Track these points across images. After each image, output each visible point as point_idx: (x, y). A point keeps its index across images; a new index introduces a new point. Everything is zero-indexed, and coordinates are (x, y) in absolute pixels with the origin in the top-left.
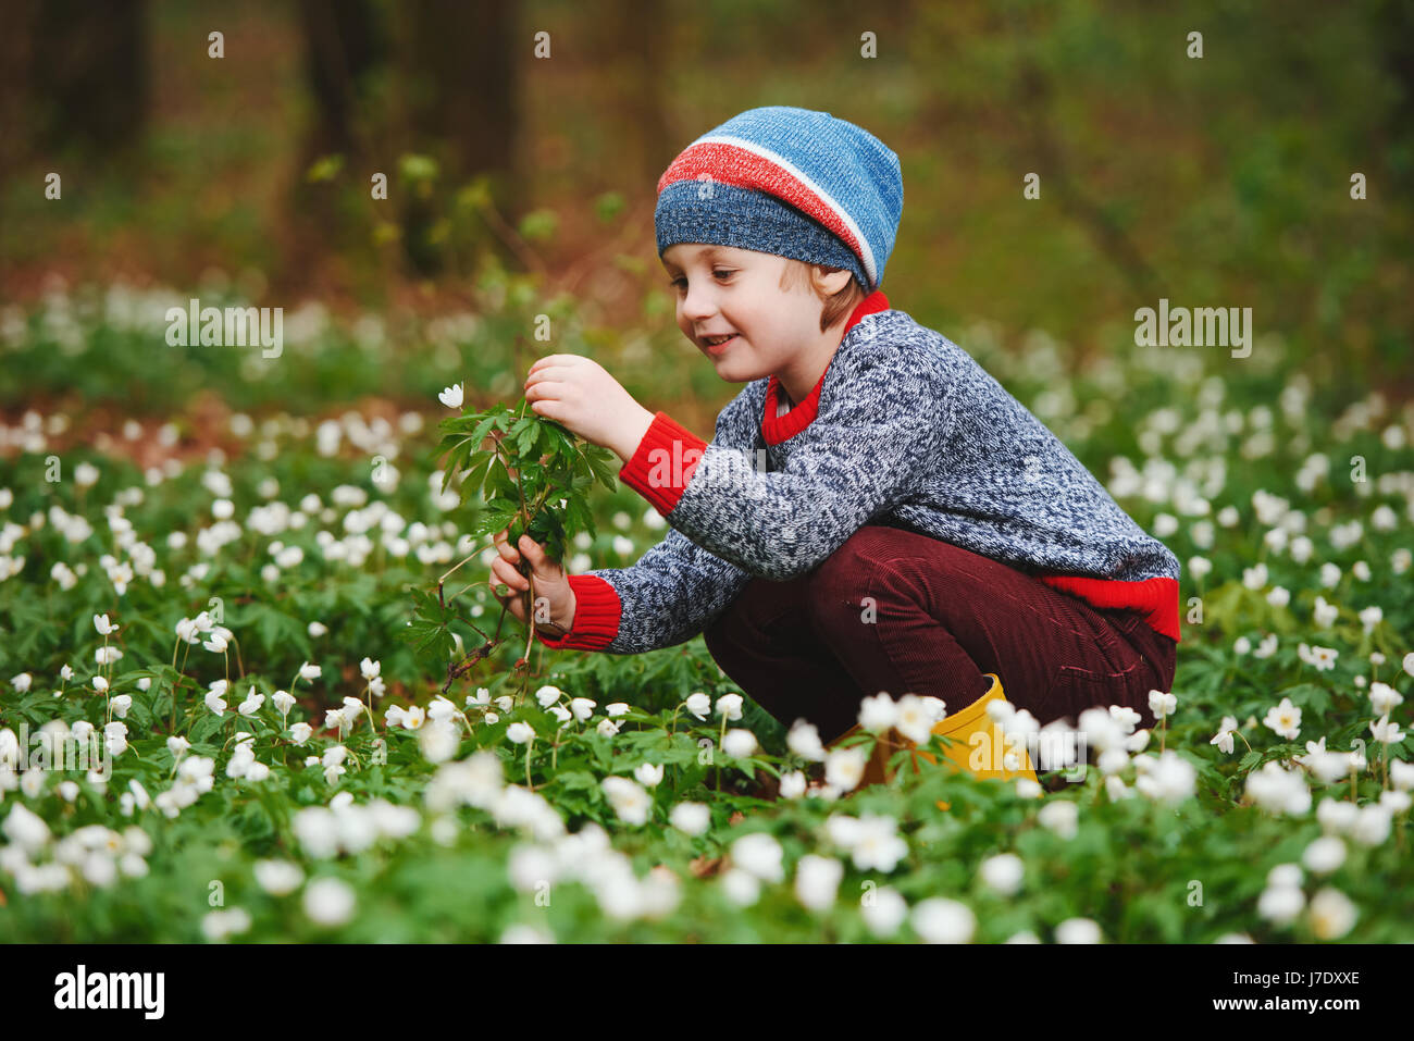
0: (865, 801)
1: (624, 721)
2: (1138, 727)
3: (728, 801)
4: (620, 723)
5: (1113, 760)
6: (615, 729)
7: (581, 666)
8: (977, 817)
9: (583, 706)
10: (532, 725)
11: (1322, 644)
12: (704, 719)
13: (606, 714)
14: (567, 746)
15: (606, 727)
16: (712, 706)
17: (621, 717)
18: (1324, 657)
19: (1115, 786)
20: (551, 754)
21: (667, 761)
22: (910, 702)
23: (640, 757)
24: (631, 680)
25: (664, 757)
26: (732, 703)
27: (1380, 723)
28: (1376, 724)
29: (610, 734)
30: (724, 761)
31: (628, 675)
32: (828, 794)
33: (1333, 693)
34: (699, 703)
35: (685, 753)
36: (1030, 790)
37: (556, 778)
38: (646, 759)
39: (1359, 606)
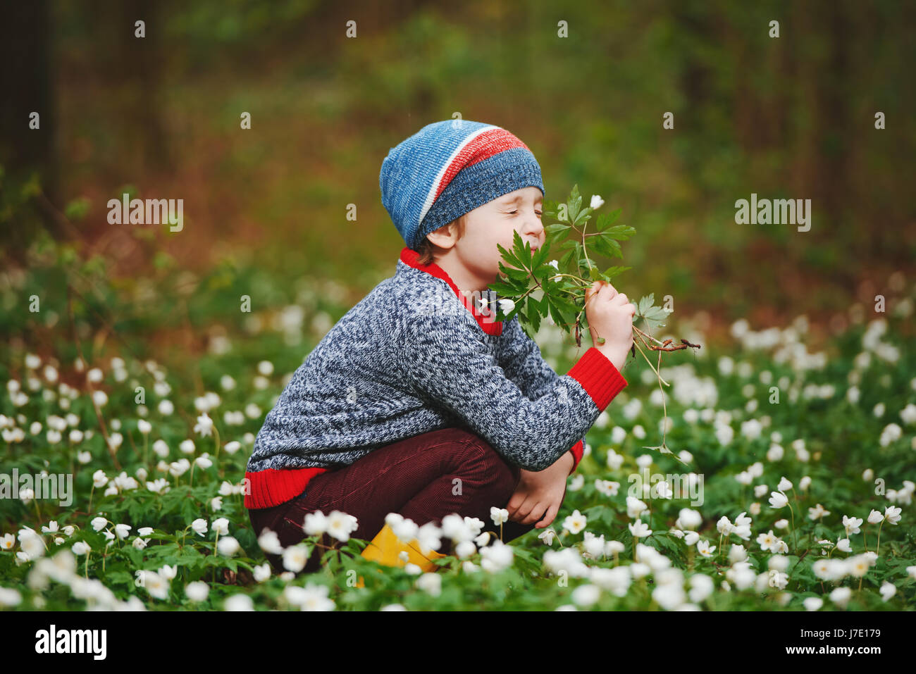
0: (311, 579)
1: (149, 539)
2: (483, 530)
3: (220, 588)
4: (148, 540)
5: (465, 549)
6: (145, 544)
7: (119, 507)
8: (381, 588)
9: (123, 529)
10: (88, 544)
11: (611, 479)
12: (203, 536)
13: (138, 534)
14: (112, 556)
15: (139, 542)
16: (209, 526)
17: (148, 537)
18: (610, 487)
19: (469, 567)
20: (101, 562)
21: (179, 564)
22: (337, 516)
23: (161, 561)
24: (153, 515)
25: (177, 561)
26: (221, 524)
27: (636, 525)
28: (633, 525)
29: (141, 547)
30: (217, 562)
31: (151, 512)
32: (287, 577)
33: (616, 511)
34: (199, 526)
35: (191, 558)
36: (413, 569)
37: (108, 576)
38: (166, 562)
39: (637, 454)
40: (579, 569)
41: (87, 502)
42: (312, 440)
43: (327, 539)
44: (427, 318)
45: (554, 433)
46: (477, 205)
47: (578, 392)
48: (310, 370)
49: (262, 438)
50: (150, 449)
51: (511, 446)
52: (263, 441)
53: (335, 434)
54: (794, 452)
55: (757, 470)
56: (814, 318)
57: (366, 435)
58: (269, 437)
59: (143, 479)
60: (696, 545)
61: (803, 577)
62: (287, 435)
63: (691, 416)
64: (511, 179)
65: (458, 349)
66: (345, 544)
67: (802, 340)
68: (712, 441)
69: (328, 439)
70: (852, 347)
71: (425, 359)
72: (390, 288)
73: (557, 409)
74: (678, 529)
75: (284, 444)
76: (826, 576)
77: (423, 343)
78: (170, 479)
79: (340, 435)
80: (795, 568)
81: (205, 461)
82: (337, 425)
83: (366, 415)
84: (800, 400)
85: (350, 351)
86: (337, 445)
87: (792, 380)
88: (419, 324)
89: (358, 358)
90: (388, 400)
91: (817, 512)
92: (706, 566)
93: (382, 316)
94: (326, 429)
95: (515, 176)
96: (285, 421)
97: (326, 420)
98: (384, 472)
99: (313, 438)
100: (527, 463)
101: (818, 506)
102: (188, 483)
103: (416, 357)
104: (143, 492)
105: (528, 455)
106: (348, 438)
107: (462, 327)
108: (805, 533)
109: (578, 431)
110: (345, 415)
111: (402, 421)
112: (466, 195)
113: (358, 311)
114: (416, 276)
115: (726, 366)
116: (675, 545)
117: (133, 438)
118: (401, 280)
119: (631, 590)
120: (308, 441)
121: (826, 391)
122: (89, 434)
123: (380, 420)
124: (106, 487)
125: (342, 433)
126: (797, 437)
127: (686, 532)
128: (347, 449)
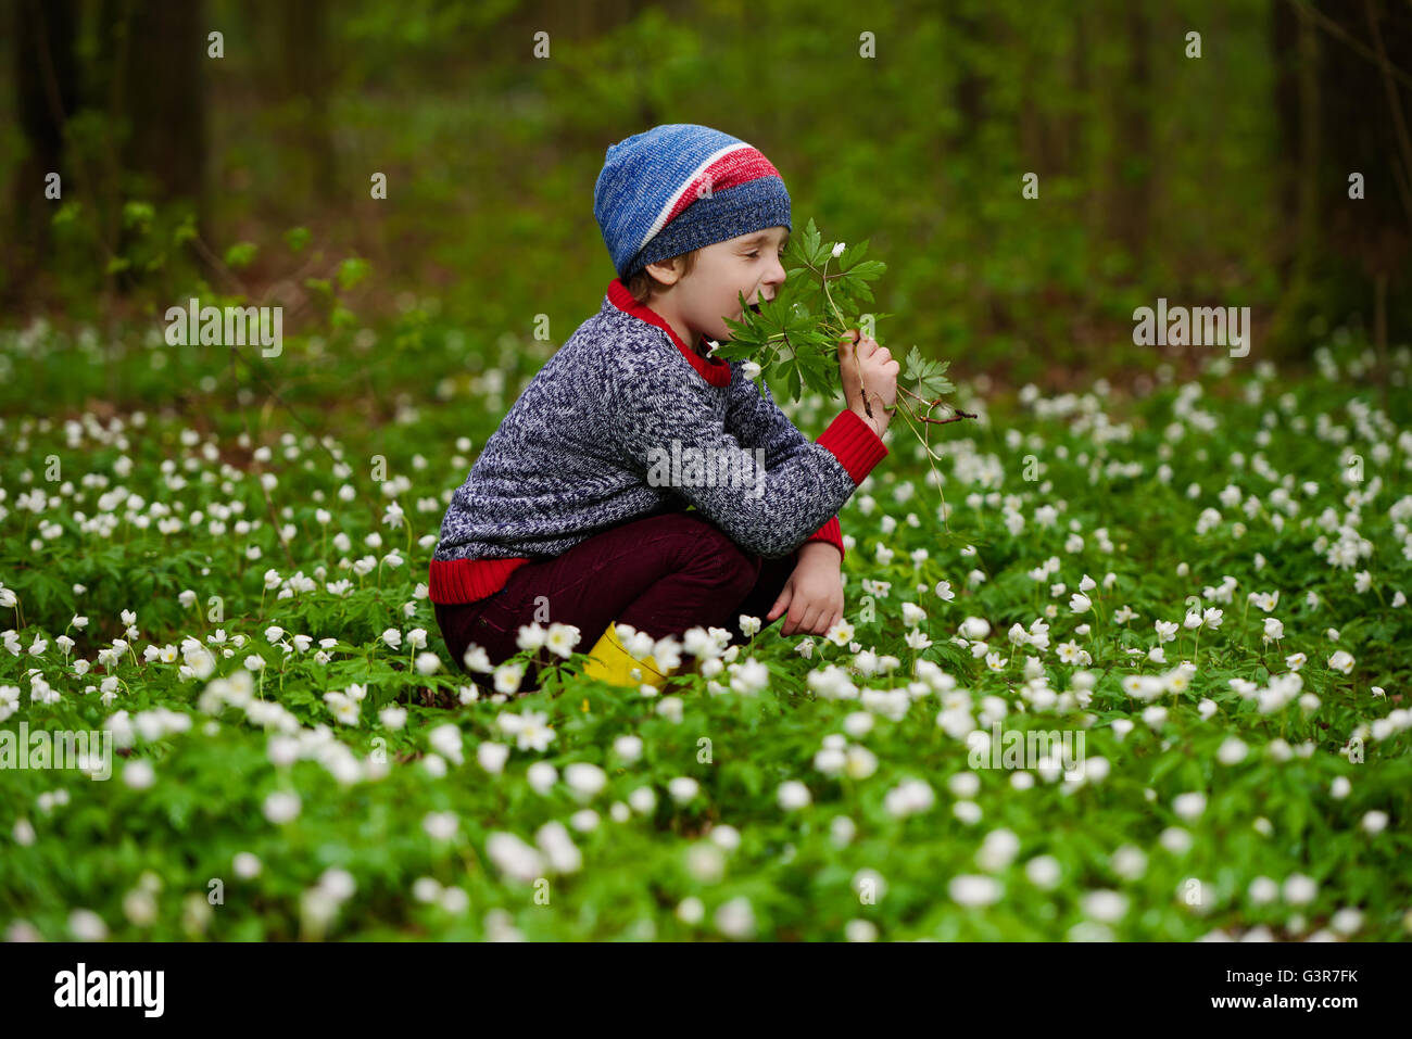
0: (527, 700)
1: (333, 653)
2: (731, 643)
3: (418, 711)
4: (331, 654)
5: (712, 666)
6: (328, 658)
7: (295, 612)
8: (610, 713)
9: (302, 641)
10: (263, 657)
11: (880, 578)
12: (396, 649)
13: (319, 647)
14: (291, 672)
15: (321, 656)
16: (402, 639)
17: (331, 649)
18: (880, 588)
19: (715, 687)
20: (278, 679)
21: (369, 682)
23: (348, 679)
24: (335, 622)
25: (367, 679)
26: (418, 636)
27: (913, 634)
28: (909, 635)
29: (324, 662)
30: (414, 680)
31: (332, 618)
32: (498, 700)
33: (887, 615)
34: (391, 636)
35: (383, 676)
36: (650, 691)
37: (286, 696)
38: (354, 680)
39: (911, 548)
40: (847, 689)
41: (257, 605)
42: (513, 526)
43: (544, 653)
44: (644, 381)
45: (801, 513)
46: (715, 241)
47: (832, 466)
48: (506, 441)
49: (452, 520)
50: (330, 543)
51: (749, 532)
52: (454, 525)
53: (541, 519)
54: (1097, 542)
55: (1053, 564)
56: (1116, 380)
57: (577, 520)
58: (461, 520)
59: (322, 579)
60: (984, 657)
61: (1110, 694)
62: (483, 519)
63: (974, 500)
64: (757, 216)
65: (681, 418)
66: (567, 660)
67: (1103, 409)
68: (1000, 529)
69: (532, 526)
70: (1160, 415)
71: (642, 431)
72: (595, 337)
73: (806, 485)
74: (961, 637)
75: (480, 531)
76: (1136, 694)
77: (640, 410)
78: (354, 579)
79: (546, 520)
80: (1100, 683)
81: (395, 558)
82: (543, 509)
83: (577, 497)
84: (1103, 477)
85: (552, 419)
86: (543, 531)
87: (1092, 455)
88: (634, 387)
89: (563, 428)
90: (602, 477)
91: (1124, 615)
92: (997, 682)
93: (587, 375)
94: (530, 513)
95: (763, 211)
96: (480, 502)
97: (529, 503)
98: (599, 568)
99: (514, 523)
100: (769, 550)
101: (1126, 607)
102: (376, 585)
103: (631, 427)
104: (323, 595)
105: (770, 541)
106: (557, 524)
107: (684, 390)
108: (1110, 639)
109: (830, 511)
110: (552, 497)
111: (620, 500)
112: (701, 227)
113: (558, 367)
114: (626, 323)
115: (1014, 438)
116: (958, 656)
117: (309, 530)
118: (608, 327)
119: (910, 716)
120: (508, 527)
121: (1133, 469)
122: (257, 524)
123: (593, 501)
124: (279, 589)
125: (549, 518)
126: (1099, 525)
127: (972, 642)
128: (555, 536)
